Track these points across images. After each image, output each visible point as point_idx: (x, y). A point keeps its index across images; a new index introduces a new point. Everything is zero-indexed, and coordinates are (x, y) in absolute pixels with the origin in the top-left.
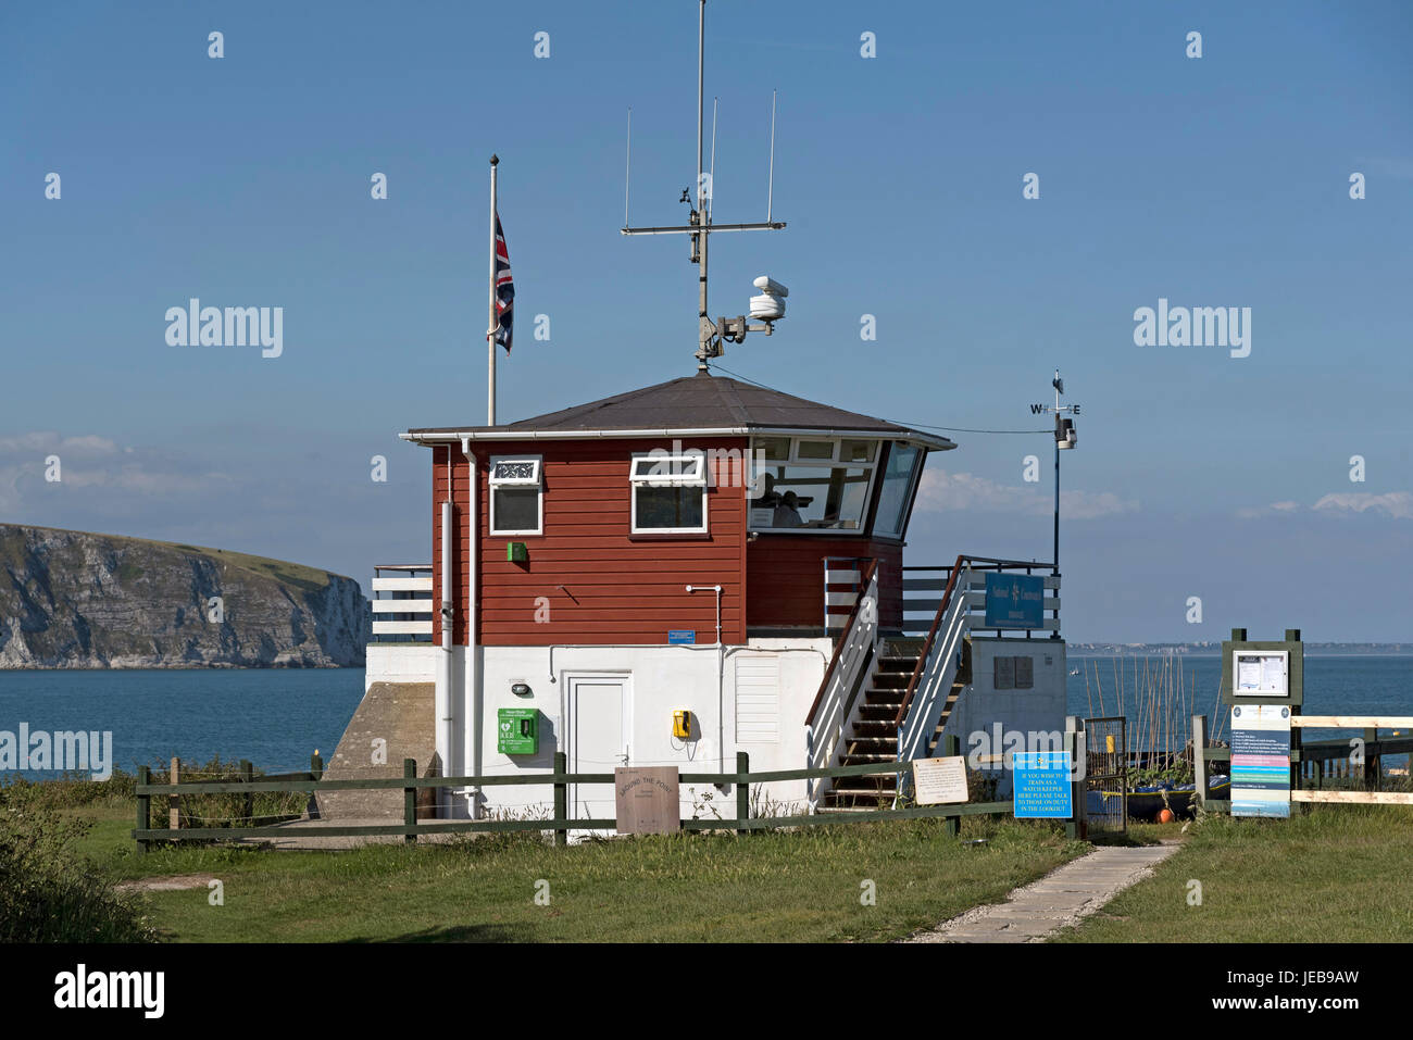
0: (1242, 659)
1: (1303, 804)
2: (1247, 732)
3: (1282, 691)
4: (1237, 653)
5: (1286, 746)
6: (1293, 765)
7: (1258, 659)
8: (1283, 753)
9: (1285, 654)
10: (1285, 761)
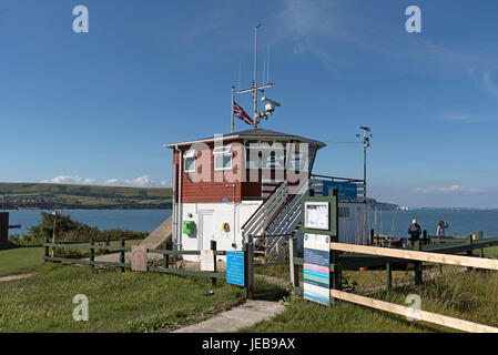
0: (309, 207)
1: (336, 299)
2: (311, 250)
3: (326, 227)
4: (307, 203)
5: (327, 261)
6: (331, 273)
7: (315, 207)
8: (326, 265)
9: (327, 204)
10: (327, 270)
